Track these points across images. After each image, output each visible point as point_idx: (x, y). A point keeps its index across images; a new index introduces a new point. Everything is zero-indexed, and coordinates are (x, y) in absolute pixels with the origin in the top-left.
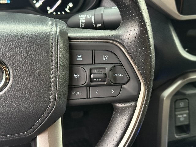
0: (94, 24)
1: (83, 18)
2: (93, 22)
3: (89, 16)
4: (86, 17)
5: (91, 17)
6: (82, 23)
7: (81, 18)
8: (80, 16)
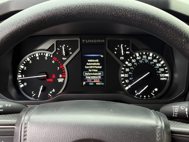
0: (187, 115)
1: (176, 109)
2: (187, 114)
3: (183, 108)
4: (179, 108)
5: (185, 108)
6: (176, 113)
7: (174, 108)
8: (173, 107)
